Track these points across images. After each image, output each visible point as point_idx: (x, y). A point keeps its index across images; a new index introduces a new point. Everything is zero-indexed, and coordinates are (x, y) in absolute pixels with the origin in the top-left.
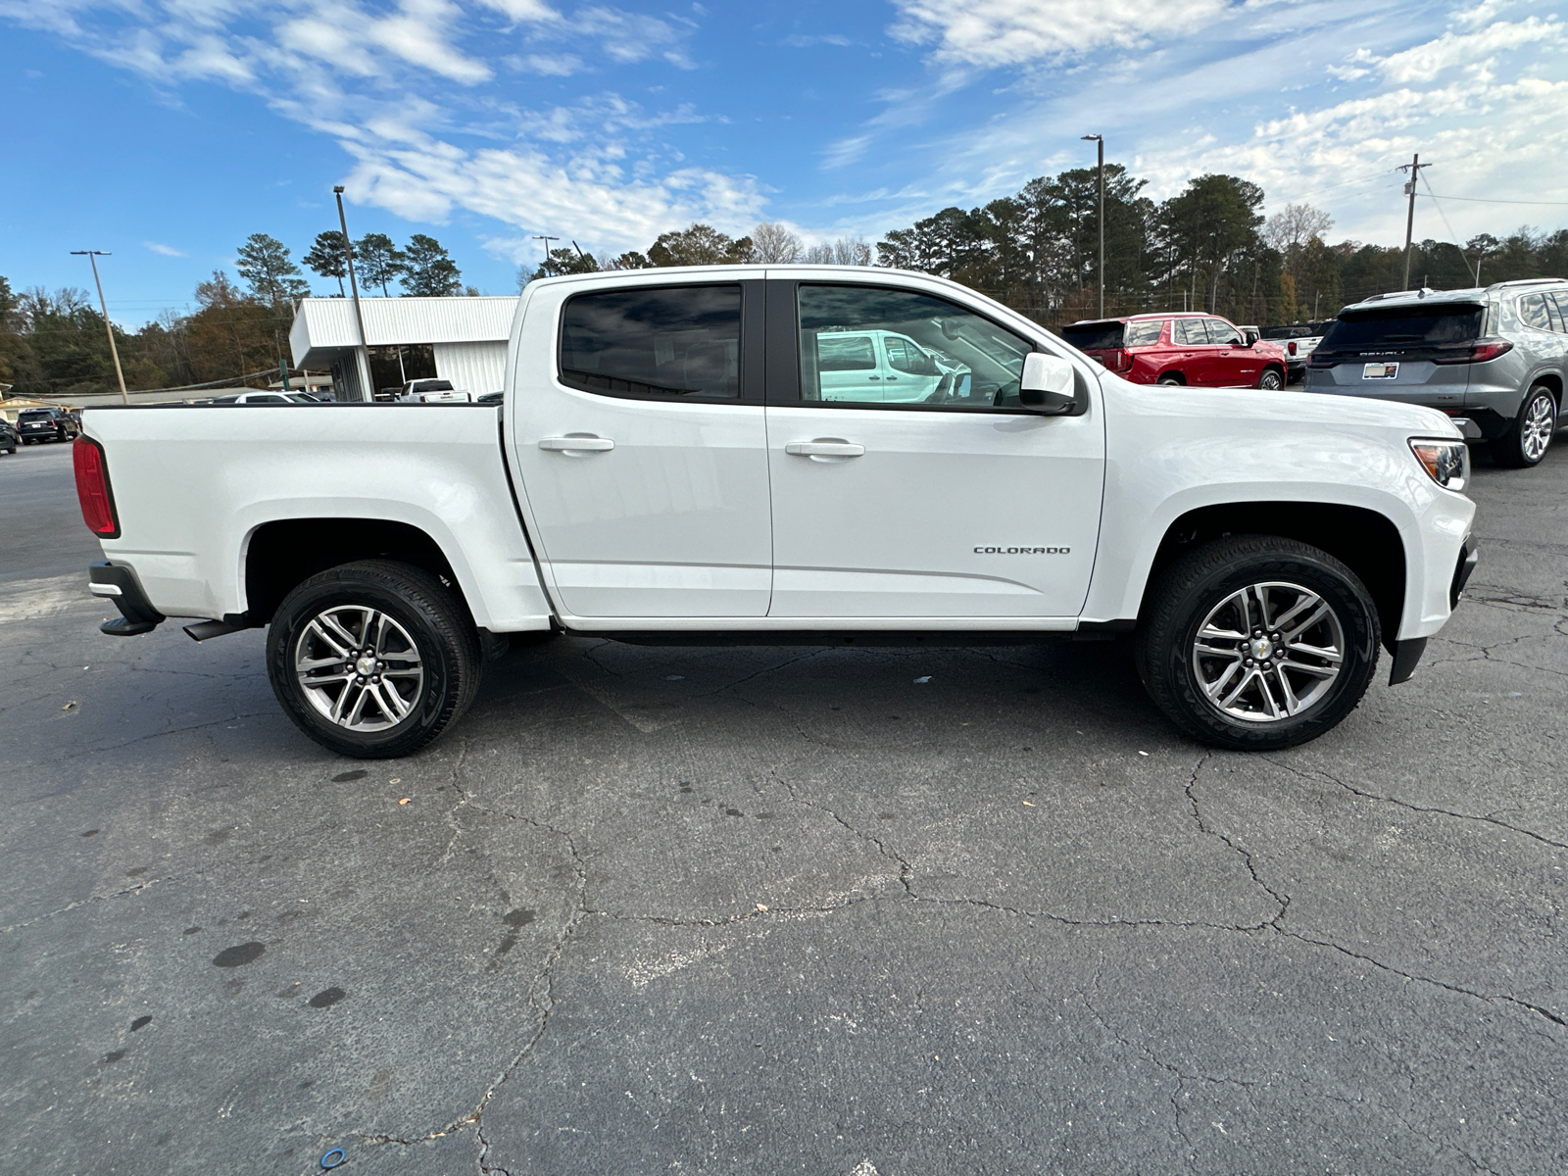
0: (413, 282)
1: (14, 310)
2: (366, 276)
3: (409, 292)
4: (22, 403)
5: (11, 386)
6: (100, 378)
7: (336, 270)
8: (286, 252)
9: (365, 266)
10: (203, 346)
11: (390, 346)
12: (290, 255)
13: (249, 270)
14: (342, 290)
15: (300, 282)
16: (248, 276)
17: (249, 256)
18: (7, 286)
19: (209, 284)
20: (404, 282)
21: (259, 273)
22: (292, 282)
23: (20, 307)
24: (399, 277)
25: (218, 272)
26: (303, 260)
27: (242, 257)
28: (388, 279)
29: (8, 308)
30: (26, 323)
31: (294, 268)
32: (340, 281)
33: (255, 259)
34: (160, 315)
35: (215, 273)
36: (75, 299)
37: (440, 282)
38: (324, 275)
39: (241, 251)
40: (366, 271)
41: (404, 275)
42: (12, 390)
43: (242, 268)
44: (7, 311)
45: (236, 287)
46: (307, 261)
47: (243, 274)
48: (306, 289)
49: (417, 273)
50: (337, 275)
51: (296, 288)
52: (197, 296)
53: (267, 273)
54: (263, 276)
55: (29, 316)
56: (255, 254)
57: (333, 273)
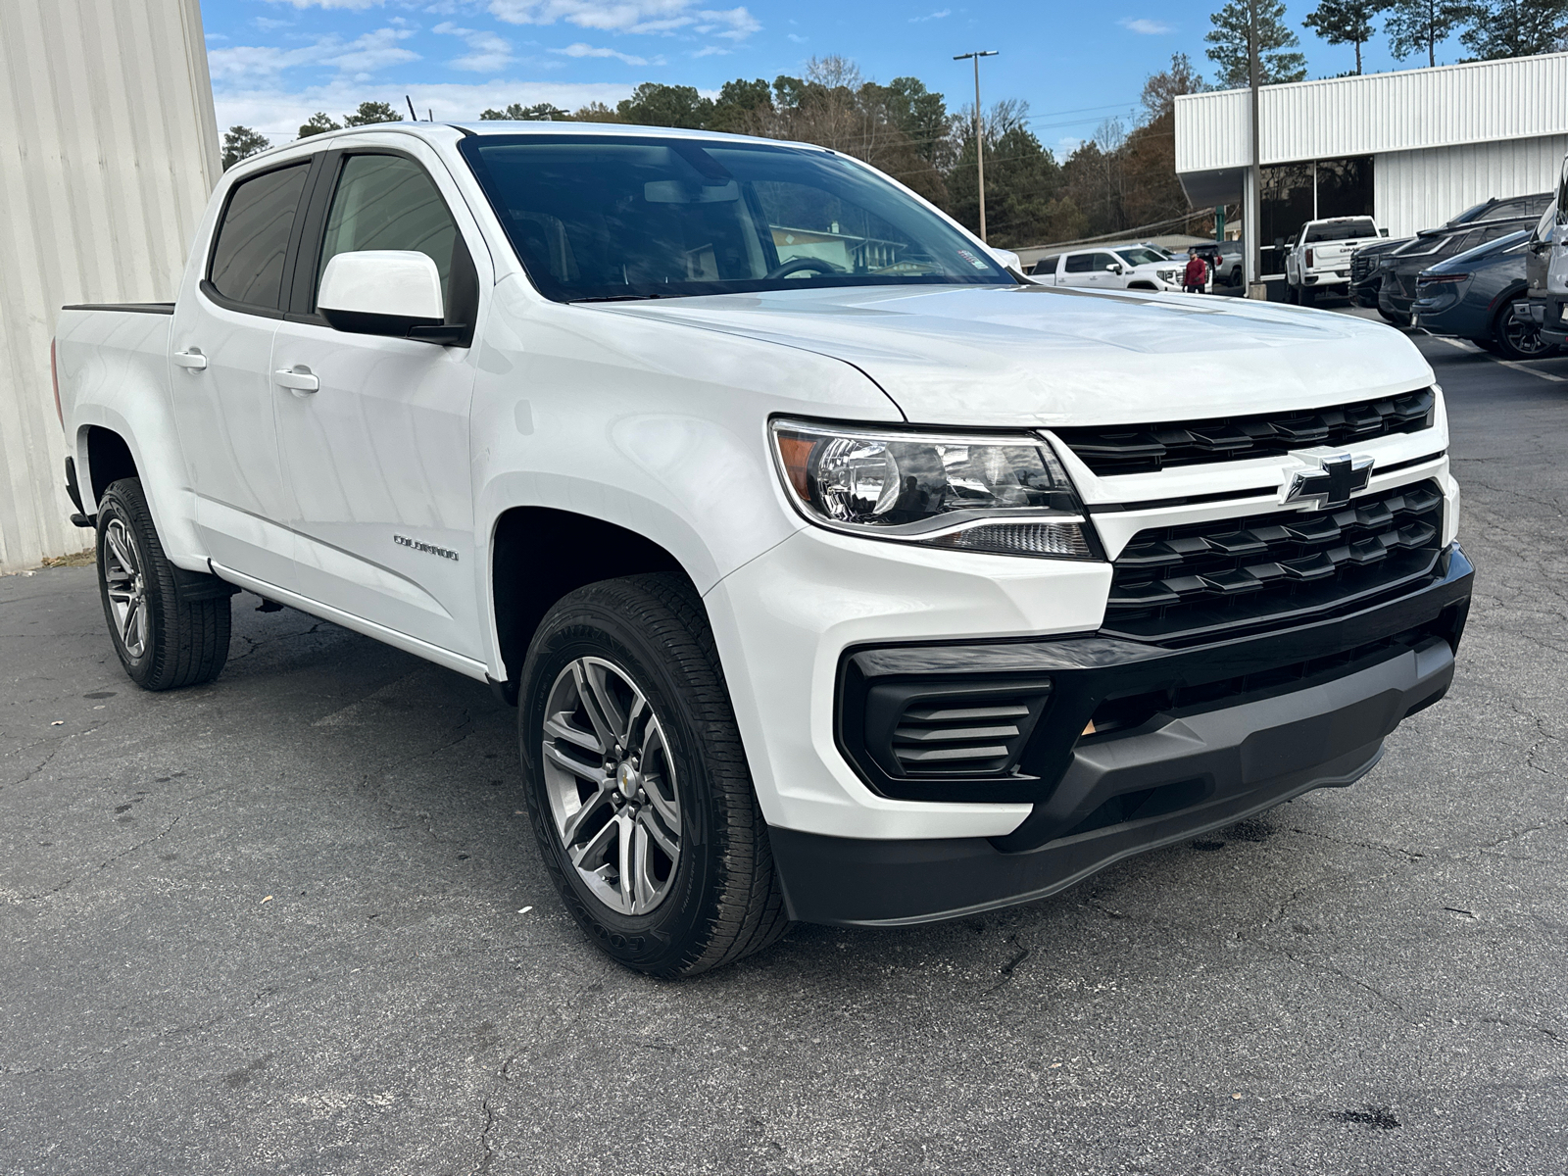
0: (1484, 36)
1: (947, 138)
2: (1403, 36)
3: (1473, 55)
4: (909, 267)
5: (905, 246)
6: (1011, 227)
7: (1355, 30)
8: (1280, 12)
9: (1405, 17)
10: (1139, 173)
11: (1311, 162)
12: (1284, 17)
13: (1221, 48)
14: (1359, 64)
15: (1294, 58)
16: (1219, 57)
17: (1226, 24)
18: (943, 105)
19: (1163, 77)
20: (1469, 37)
21: (1236, 50)
22: (1281, 59)
23: (952, 133)
24: (1459, 29)
25: (1180, 55)
26: (1306, 20)
27: (1214, 28)
28: (1438, 36)
29: (938, 136)
30: (955, 155)
31: (1288, 36)
32: (1358, 50)
33: (1233, 28)
34: (1099, 131)
35: (1175, 58)
36: (1012, 115)
37: (1535, 30)
38: (1334, 41)
39: (1215, 19)
40: (1405, 27)
41: (1471, 24)
42: (907, 251)
43: (1213, 46)
44: (937, 140)
45: (1199, 77)
46: (1312, 20)
47: (1212, 55)
48: (1301, 69)
49: (1494, 19)
50: (1356, 39)
51: (1286, 68)
52: (1144, 98)
53: (1248, 48)
54: (1240, 55)
55: (959, 145)
56: (1233, 20)
57: (1349, 36)
